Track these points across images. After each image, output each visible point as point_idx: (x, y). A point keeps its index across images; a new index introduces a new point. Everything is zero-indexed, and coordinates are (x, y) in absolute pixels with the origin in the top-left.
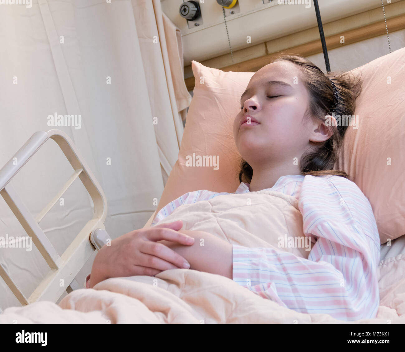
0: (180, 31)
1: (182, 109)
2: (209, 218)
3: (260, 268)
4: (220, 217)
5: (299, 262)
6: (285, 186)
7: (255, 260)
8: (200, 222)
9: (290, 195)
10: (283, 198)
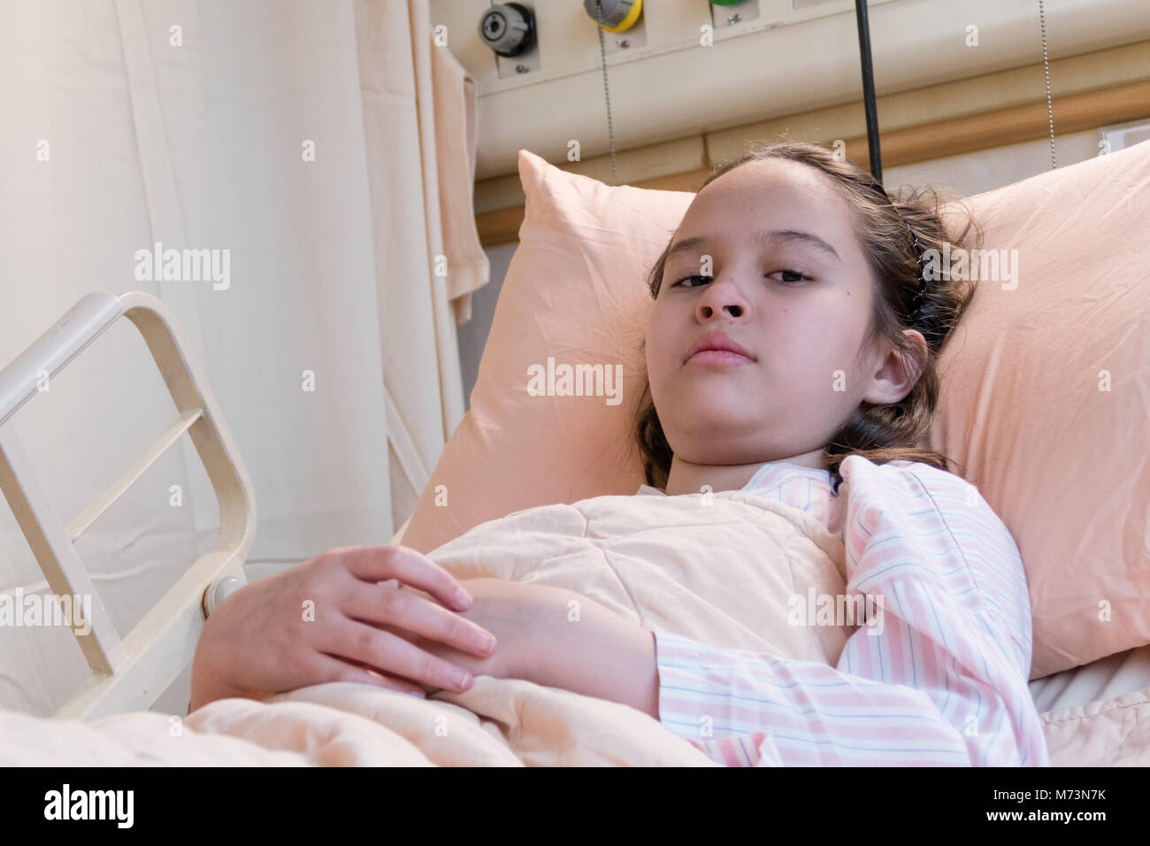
0: (475, 81)
1: (458, 294)
2: (581, 549)
3: (734, 690)
4: (614, 548)
5: (845, 684)
6: (780, 486)
7: (718, 670)
8: (558, 558)
9: (799, 508)
10: (782, 515)
